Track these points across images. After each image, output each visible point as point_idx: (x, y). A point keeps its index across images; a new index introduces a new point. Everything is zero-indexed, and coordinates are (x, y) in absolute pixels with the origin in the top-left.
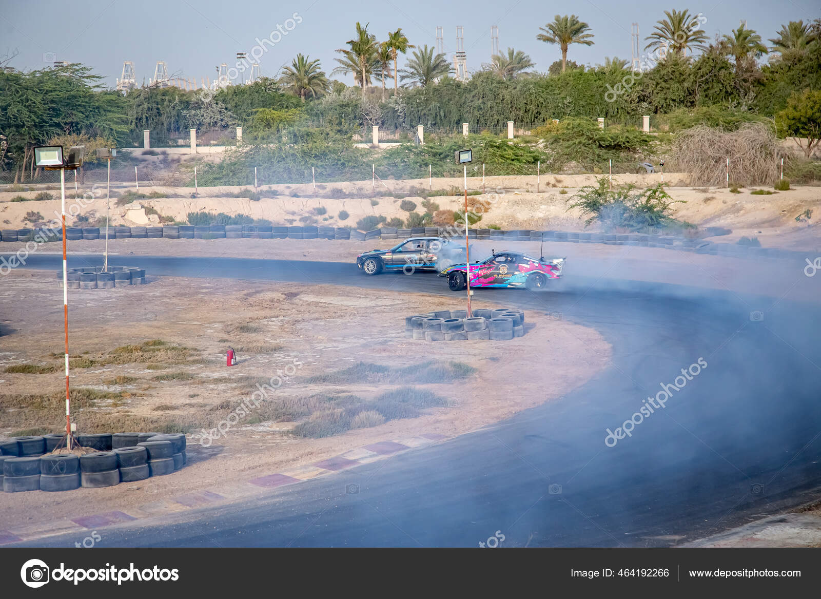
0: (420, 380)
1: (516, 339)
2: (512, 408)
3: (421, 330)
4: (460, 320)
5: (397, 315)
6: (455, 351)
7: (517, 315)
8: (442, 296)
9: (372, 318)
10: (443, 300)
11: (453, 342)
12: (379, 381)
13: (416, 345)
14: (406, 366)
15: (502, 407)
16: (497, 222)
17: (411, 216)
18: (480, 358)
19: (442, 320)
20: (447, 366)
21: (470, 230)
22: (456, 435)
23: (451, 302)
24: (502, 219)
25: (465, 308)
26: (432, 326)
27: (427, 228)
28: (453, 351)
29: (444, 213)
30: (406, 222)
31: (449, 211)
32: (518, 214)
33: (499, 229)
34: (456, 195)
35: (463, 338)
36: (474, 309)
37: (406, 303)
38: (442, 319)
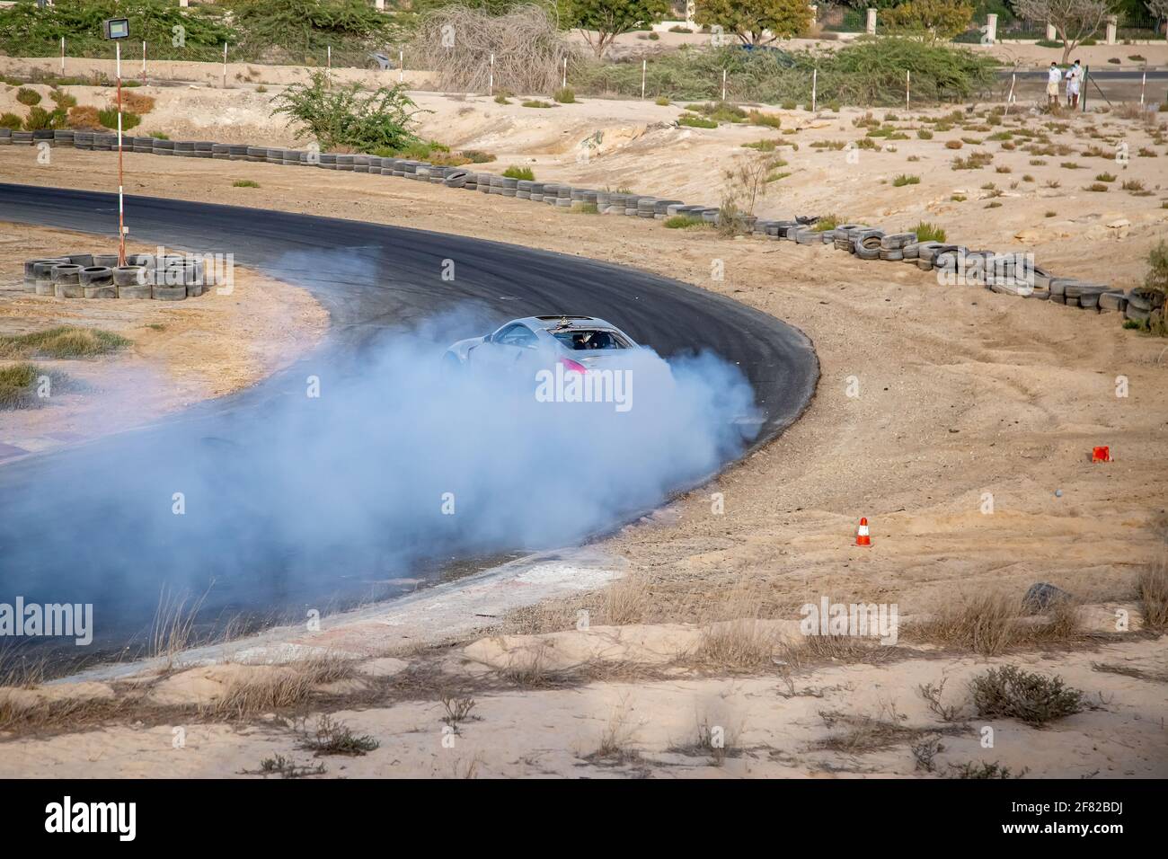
0: (47, 354)
1: (190, 299)
2: (183, 398)
3: (48, 282)
4: (108, 269)
5: (10, 257)
6: (99, 314)
8: (79, 233)
10: (81, 239)
11: (96, 300)
13: (41, 303)
14: (25, 333)
15: (169, 397)
16: (164, 129)
17: (33, 113)
18: (137, 326)
19: (81, 269)
20: (88, 335)
21: (125, 140)
22: (101, 436)
23: (94, 242)
24: (170, 125)
25: (115, 252)
26: (65, 277)
27: (57, 131)
28: (96, 315)
29: (83, 110)
30: (25, 121)
31: (92, 109)
32: (195, 118)
33: (167, 138)
34: (103, 85)
35: (112, 295)
36: (128, 254)
37: (25, 241)
38: (80, 266)
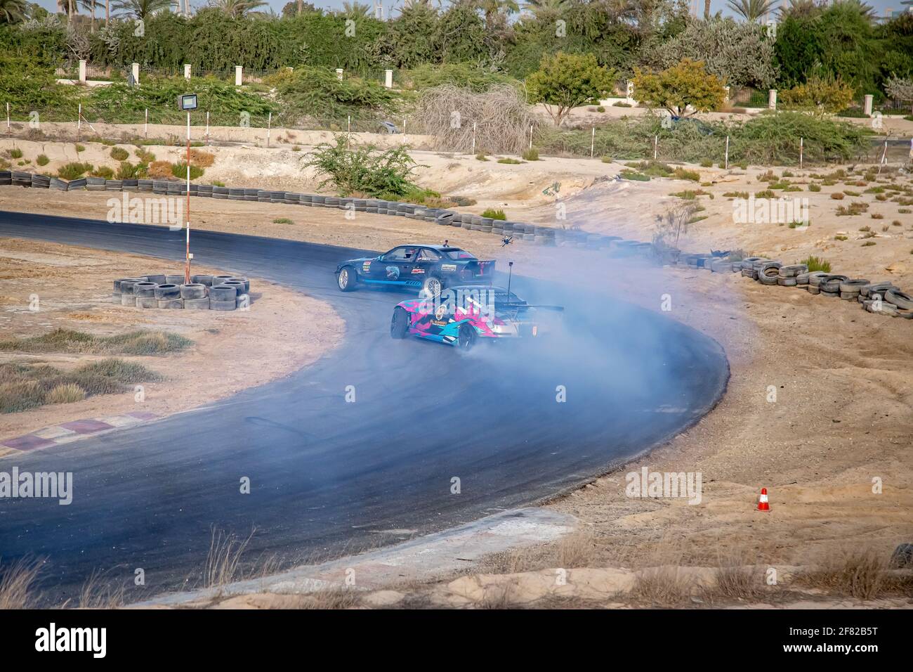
0: (128, 351)
1: (239, 310)
2: (232, 386)
3: (131, 296)
4: (177, 286)
5: (103, 277)
6: (169, 321)
7: (242, 283)
8: (156, 258)
9: (74, 279)
10: (157, 263)
11: (167, 310)
12: (81, 350)
13: (125, 312)
14: (113, 335)
15: (221, 385)
16: (221, 178)
17: (122, 167)
18: (198, 330)
19: (156, 286)
20: (161, 337)
21: (192, 187)
22: (168, 415)
23: (166, 265)
24: (226, 176)
25: (183, 273)
26: (144, 292)
27: (141, 180)
28: (167, 321)
29: (160, 164)
30: (116, 173)
31: (167, 163)
32: (245, 171)
33: (223, 186)
34: (176, 145)
35: (179, 306)
36: (192, 274)
37: (114, 264)
38: (156, 284)
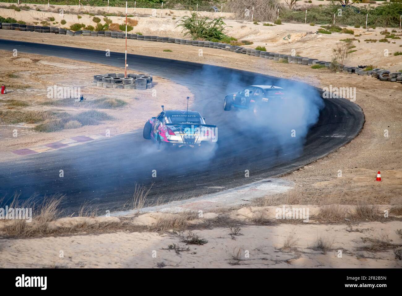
0: (100, 107)
1: (148, 89)
3: (101, 82)
4: (121, 78)
5: (89, 74)
6: (118, 94)
7: (149, 78)
8: (112, 66)
9: (76, 75)
10: (113, 68)
11: (117, 89)
12: (79, 106)
13: (99, 89)
14: (93, 100)
15: (140, 122)
16: (141, 31)
17: (98, 25)
18: (130, 98)
19: (112, 78)
20: (114, 101)
21: (128, 35)
22: (117, 135)
23: (117, 69)
24: (143, 30)
25: (123, 73)
26: (107, 81)
27: (106, 31)
28: (116, 94)
29: (114, 25)
30: (95, 28)
31: (117, 24)
32: (151, 28)
33: (142, 35)
34: (121, 16)
35: (122, 87)
36: (128, 73)
37: (94, 68)
38: (112, 77)
